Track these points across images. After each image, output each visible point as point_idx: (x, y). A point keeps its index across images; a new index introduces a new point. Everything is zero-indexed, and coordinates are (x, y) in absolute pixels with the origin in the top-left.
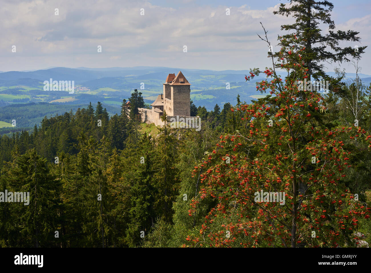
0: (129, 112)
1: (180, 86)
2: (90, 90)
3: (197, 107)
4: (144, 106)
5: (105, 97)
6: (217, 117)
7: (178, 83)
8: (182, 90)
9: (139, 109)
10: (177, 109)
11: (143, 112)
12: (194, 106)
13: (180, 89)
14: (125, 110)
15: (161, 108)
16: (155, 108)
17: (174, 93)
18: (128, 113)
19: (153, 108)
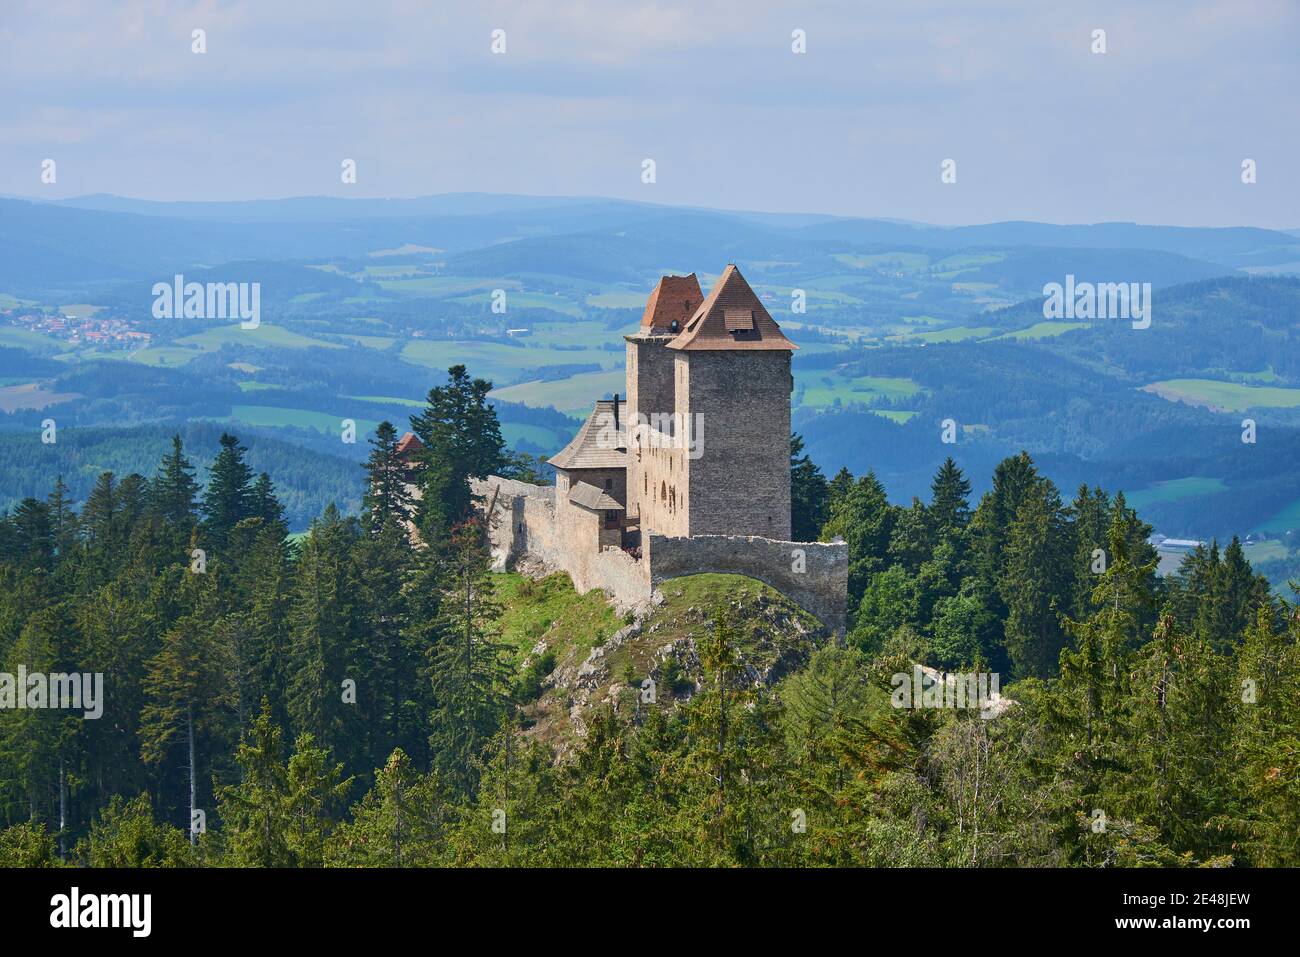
0: (413, 502)
1: (729, 356)
2: (147, 336)
3: (829, 475)
4: (503, 463)
5: (246, 386)
6: (953, 539)
7: (717, 340)
8: (740, 378)
9: (476, 485)
10: (714, 497)
11: (498, 507)
12: (810, 469)
13: (733, 376)
14: (385, 489)
15: (612, 480)
16: (573, 483)
17: (691, 399)
18: (407, 507)
19: (562, 480)
